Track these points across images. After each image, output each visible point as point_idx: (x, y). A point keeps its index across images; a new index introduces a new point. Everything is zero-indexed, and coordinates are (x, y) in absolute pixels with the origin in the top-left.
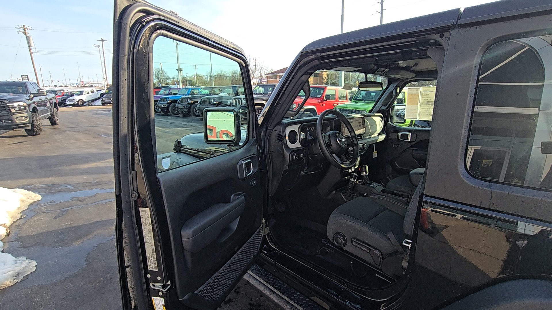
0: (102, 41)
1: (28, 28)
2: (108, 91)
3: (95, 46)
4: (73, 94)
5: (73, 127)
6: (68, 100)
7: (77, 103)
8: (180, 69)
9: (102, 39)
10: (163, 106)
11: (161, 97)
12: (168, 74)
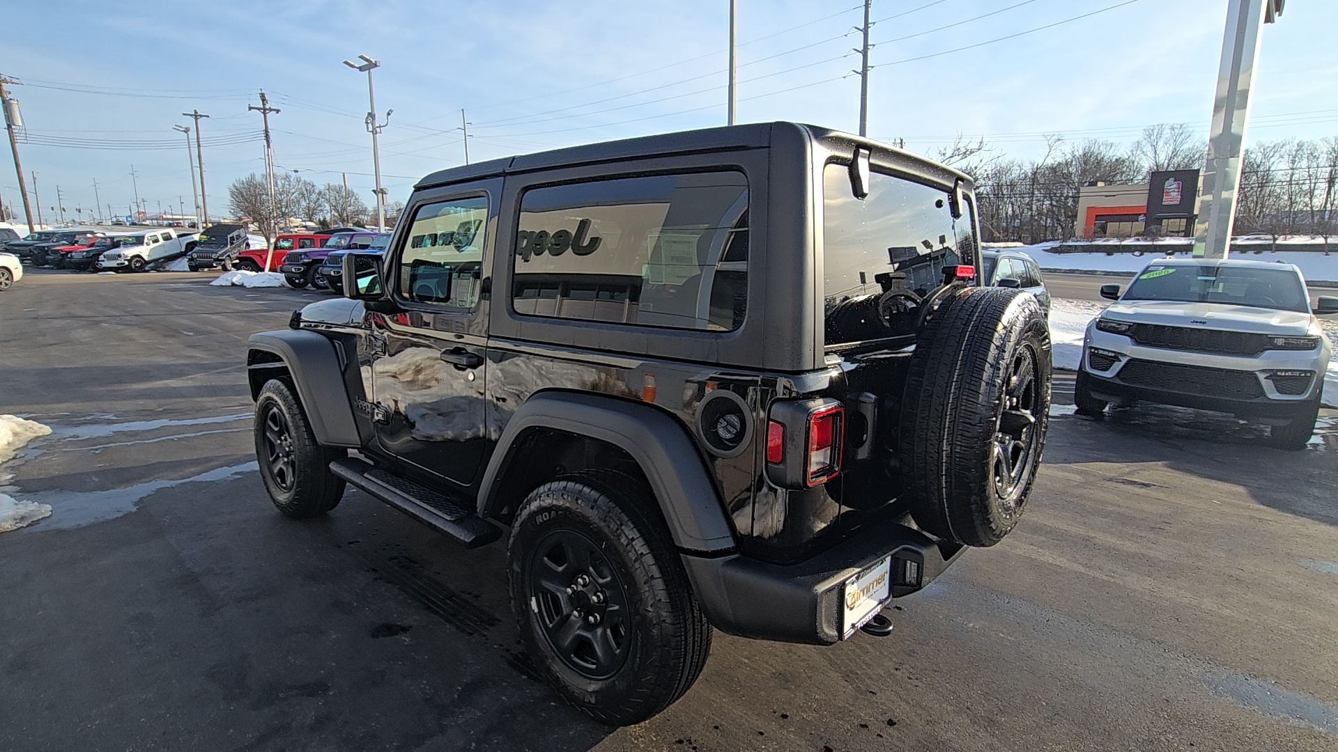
0: (196, 116)
1: (8, 79)
2: (206, 237)
3: (178, 130)
4: (117, 241)
5: (118, 314)
6: (105, 257)
7: (127, 263)
8: (382, 190)
9: (196, 112)
10: (332, 273)
11: (329, 254)
12: (363, 201)
